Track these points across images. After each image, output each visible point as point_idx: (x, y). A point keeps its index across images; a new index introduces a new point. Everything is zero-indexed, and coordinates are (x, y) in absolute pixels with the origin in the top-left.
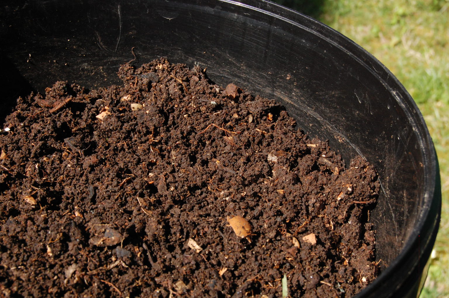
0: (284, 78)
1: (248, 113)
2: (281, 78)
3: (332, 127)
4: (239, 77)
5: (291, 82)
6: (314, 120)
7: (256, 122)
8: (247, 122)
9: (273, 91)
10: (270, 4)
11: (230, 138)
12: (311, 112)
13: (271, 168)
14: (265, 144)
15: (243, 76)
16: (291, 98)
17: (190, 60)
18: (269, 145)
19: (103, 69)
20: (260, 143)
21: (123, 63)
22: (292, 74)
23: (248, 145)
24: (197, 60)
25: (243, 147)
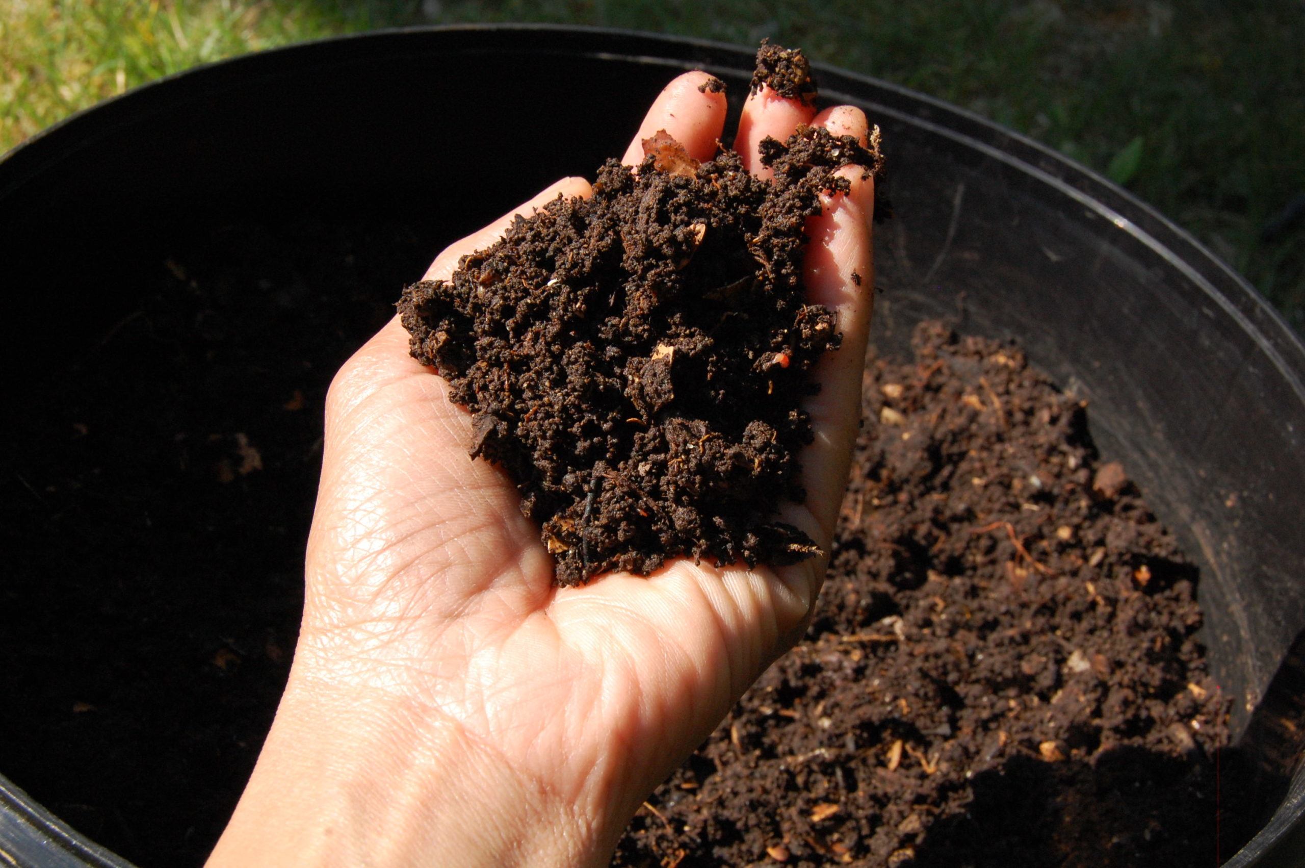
0: (1221, 499)
1: (1101, 543)
2: (1218, 496)
3: (1254, 666)
4: (1144, 454)
5: (1230, 516)
6: (1234, 630)
7: (1106, 570)
8: (1086, 559)
9: (1193, 518)
10: (1263, 311)
11: (1020, 572)
12: (1236, 608)
13: (1059, 682)
14: (1085, 625)
15: (1152, 454)
16: (1217, 554)
17: (1066, 367)
18: (1092, 631)
19: (891, 310)
20: (1077, 616)
21: (935, 315)
22: (1241, 498)
23: (1048, 608)
24: (1079, 376)
25: (1034, 607)
